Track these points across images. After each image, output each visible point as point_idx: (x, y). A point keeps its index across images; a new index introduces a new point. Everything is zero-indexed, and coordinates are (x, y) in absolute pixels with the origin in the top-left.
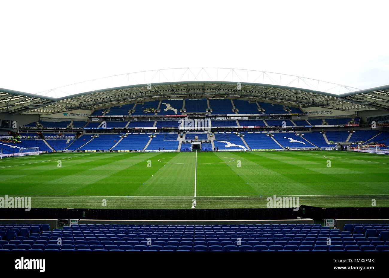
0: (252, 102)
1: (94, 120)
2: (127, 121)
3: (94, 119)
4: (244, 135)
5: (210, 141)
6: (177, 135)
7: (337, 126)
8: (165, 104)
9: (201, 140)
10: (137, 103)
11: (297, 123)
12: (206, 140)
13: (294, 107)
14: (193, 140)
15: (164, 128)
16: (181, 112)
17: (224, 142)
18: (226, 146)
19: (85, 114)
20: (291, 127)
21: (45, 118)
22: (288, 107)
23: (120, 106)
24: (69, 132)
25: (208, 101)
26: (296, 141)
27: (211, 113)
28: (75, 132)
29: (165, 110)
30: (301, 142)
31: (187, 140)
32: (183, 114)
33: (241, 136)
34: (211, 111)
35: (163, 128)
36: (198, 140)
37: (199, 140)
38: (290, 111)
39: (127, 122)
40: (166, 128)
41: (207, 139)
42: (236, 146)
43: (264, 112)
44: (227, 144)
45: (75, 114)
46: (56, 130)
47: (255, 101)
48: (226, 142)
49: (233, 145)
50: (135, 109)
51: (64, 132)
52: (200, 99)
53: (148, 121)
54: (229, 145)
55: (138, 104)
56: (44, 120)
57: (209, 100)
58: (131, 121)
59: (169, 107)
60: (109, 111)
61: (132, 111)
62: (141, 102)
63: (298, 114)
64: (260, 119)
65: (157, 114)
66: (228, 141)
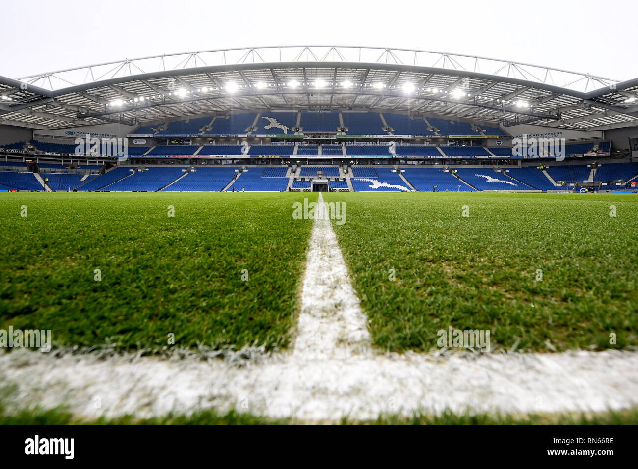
0: (416, 118)
2: (198, 144)
3: (137, 140)
4: (403, 171)
5: (344, 179)
6: (285, 170)
8: (266, 118)
9: (328, 177)
10: (217, 115)
11: (496, 151)
12: (337, 177)
13: (489, 126)
14: (314, 177)
15: (262, 156)
16: (293, 130)
17: (368, 180)
18: (370, 186)
20: (487, 157)
21: (43, 136)
22: (479, 125)
23: (185, 121)
24: (89, 162)
25: (341, 116)
26: (497, 180)
27: (346, 132)
29: (266, 127)
30: (507, 182)
31: (303, 177)
32: (296, 134)
33: (399, 171)
34: (347, 130)
35: (260, 156)
36: (323, 177)
37: (326, 177)
38: (484, 133)
39: (198, 147)
40: (265, 157)
41: (339, 175)
42: (389, 186)
43: (438, 133)
44: (372, 184)
46: (64, 158)
47: (422, 116)
48: (371, 181)
49: (385, 185)
50: (212, 126)
51: (80, 162)
52: (327, 112)
53: (234, 145)
54: (377, 184)
55: (219, 117)
56: (40, 140)
57: (342, 114)
58: (205, 144)
59: (274, 123)
60: (166, 127)
61: (206, 128)
62: (224, 115)
63: (498, 137)
64: (431, 145)
65: (252, 134)
66: (374, 179)
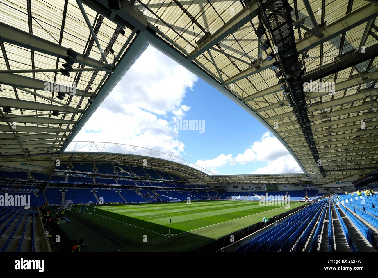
1: (58, 174)
3: (58, 172)
7: (202, 189)
8: (117, 167)
15: (126, 185)
16: (133, 174)
19: (45, 167)
26: (193, 196)
28: (35, 185)
29: (121, 172)
31: (145, 195)
32: (134, 176)
39: (92, 179)
42: (174, 198)
43: (174, 179)
44: (169, 198)
45: (34, 165)
52: (138, 167)
57: (143, 168)
59: (122, 170)
63: (187, 182)
